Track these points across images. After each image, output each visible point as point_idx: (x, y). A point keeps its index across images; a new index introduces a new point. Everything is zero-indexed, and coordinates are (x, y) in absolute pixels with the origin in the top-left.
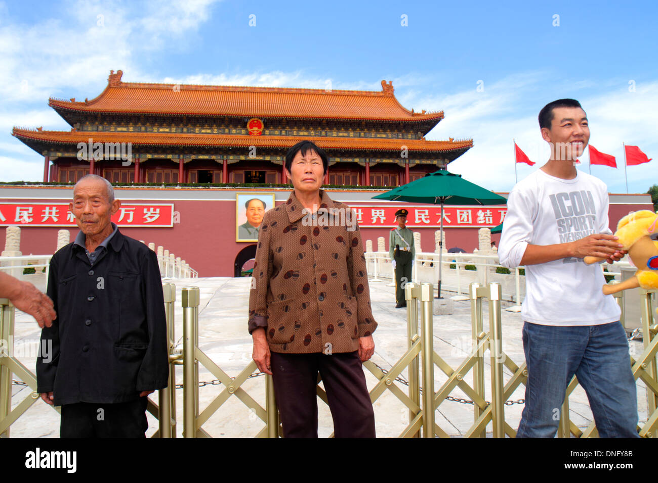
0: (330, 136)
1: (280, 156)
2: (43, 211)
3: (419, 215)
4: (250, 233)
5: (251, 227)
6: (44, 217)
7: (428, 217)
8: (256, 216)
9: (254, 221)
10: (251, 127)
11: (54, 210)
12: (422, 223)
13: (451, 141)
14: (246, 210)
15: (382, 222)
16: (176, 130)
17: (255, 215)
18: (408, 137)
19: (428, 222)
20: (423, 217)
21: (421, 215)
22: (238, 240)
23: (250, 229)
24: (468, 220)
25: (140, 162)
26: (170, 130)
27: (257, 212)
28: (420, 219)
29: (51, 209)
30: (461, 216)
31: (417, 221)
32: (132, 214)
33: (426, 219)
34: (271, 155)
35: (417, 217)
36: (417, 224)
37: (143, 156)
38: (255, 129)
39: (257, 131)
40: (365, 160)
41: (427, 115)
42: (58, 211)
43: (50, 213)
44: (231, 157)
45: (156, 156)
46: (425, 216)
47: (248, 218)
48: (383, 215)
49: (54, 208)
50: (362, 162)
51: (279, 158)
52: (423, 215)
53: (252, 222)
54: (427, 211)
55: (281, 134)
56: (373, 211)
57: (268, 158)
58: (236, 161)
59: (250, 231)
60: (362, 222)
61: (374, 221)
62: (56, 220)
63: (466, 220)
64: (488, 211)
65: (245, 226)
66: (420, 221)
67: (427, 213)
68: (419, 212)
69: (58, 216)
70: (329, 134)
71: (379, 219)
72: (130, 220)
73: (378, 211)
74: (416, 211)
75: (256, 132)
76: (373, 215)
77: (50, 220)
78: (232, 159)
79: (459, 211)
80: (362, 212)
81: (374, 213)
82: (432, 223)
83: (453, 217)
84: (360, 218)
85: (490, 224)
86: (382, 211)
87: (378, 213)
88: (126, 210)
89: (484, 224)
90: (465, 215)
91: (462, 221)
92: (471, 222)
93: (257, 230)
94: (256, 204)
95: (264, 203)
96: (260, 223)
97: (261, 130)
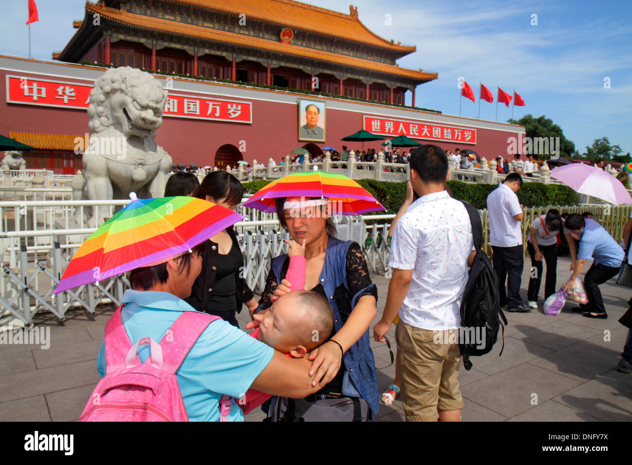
0: (337, 53)
1: (310, 66)
4: (308, 134)
5: (309, 128)
7: (418, 131)
8: (313, 120)
9: (311, 123)
10: (283, 36)
12: (414, 135)
13: (420, 72)
14: (305, 113)
15: (391, 132)
16: (218, 27)
17: (312, 118)
18: (387, 62)
19: (417, 134)
20: (415, 131)
22: (301, 139)
23: (309, 130)
24: (438, 135)
26: (214, 26)
27: (314, 116)
28: (413, 132)
30: (435, 131)
31: (411, 133)
32: (218, 108)
33: (416, 132)
34: (304, 65)
35: (411, 130)
36: (411, 135)
37: (201, 49)
38: (287, 38)
39: (288, 40)
40: (365, 78)
41: (402, 47)
44: (274, 62)
45: (213, 52)
47: (308, 121)
48: (392, 127)
50: (363, 80)
51: (309, 68)
52: (414, 128)
53: (310, 124)
54: (417, 126)
55: (302, 45)
56: (386, 122)
57: (301, 67)
58: (277, 66)
59: (309, 132)
60: (379, 131)
61: (387, 131)
63: (437, 135)
64: (449, 129)
65: (306, 127)
67: (417, 128)
68: (413, 127)
70: (336, 51)
71: (389, 129)
72: (217, 114)
73: (389, 123)
74: (411, 125)
75: (286, 40)
76: (386, 126)
78: (275, 64)
79: (434, 128)
80: (380, 122)
81: (386, 124)
82: (420, 135)
83: (431, 132)
84: (379, 128)
85: (449, 139)
86: (392, 123)
87: (389, 125)
88: (213, 105)
89: (447, 139)
90: (437, 131)
91: (436, 135)
92: (440, 137)
93: (313, 131)
94: (313, 109)
95: (318, 109)
96: (316, 125)
97: (291, 40)
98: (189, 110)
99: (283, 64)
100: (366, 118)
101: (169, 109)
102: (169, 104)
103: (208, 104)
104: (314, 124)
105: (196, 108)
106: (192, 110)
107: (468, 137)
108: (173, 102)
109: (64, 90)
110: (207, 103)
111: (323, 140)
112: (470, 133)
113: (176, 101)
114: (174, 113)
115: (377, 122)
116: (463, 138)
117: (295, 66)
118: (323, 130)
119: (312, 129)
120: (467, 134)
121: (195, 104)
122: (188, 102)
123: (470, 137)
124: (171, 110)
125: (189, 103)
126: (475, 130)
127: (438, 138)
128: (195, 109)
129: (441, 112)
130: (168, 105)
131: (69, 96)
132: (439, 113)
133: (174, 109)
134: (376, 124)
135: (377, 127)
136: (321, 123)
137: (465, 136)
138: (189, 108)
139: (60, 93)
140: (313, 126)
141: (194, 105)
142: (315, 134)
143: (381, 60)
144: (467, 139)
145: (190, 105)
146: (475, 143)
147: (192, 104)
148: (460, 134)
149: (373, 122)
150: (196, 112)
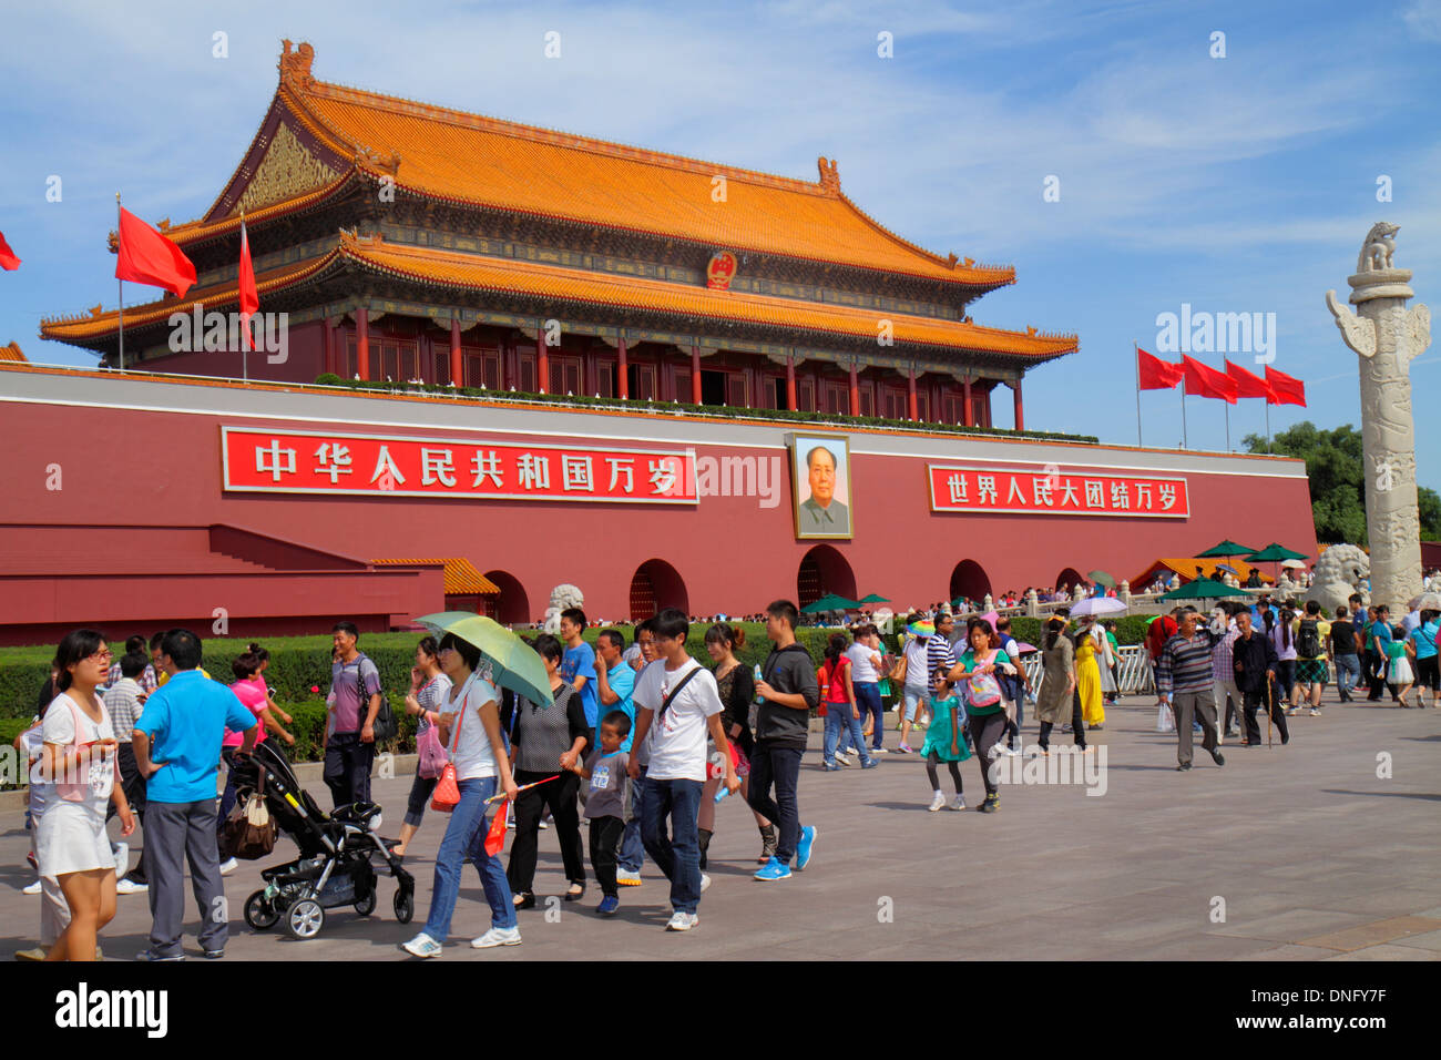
0: (829, 302)
1: (783, 345)
2: (473, 460)
3: (1039, 490)
4: (817, 520)
5: (817, 507)
6: (477, 474)
7: (1050, 493)
8: (825, 485)
9: (821, 494)
10: (714, 271)
11: (493, 460)
12: (1044, 505)
13: (1029, 336)
14: (807, 469)
15: (993, 501)
16: (570, 259)
17: (822, 481)
19: (1050, 503)
20: (1044, 494)
21: (1041, 490)
22: (803, 535)
23: (816, 511)
24: (1100, 503)
26: (560, 258)
27: (825, 475)
28: (1041, 497)
29: (486, 456)
30: (1091, 492)
31: (1037, 501)
32: (630, 472)
33: (1048, 497)
34: (768, 343)
35: (1036, 493)
36: (1037, 507)
38: (721, 274)
39: (724, 280)
40: (902, 364)
42: (500, 461)
43: (487, 466)
44: (707, 342)
45: (579, 329)
46: (1047, 490)
47: (813, 488)
48: (993, 488)
49: (492, 454)
50: (899, 368)
51: (782, 350)
52: (1043, 488)
55: (751, 291)
56: (980, 478)
57: (764, 349)
58: (712, 352)
59: (817, 516)
60: (967, 501)
61: (983, 501)
62: (499, 483)
63: (1096, 501)
64: (1123, 484)
65: (810, 504)
66: (1041, 501)
67: (1048, 486)
68: (1039, 483)
69: (501, 472)
71: (988, 495)
72: (629, 488)
73: (986, 479)
74: (1035, 481)
75: (721, 282)
76: (981, 488)
77: (488, 484)
78: (709, 346)
79: (1087, 483)
80: (966, 480)
81: (981, 483)
82: (1057, 506)
83: (1080, 494)
84: (964, 495)
85: (1126, 510)
86: (992, 478)
87: (986, 483)
88: (620, 464)
89: (1120, 509)
90: (1095, 490)
91: (1093, 502)
92: (1103, 506)
93: (826, 514)
94: (822, 459)
95: (833, 457)
96: (831, 498)
97: (730, 278)
98: (572, 481)
99: (725, 345)
100: (934, 470)
101: (533, 481)
102: (532, 468)
103: (610, 463)
104: (826, 494)
105: (586, 474)
106: (578, 480)
107: (1168, 500)
108: (541, 462)
109: (330, 451)
110: (607, 460)
111: (848, 535)
112: (1173, 488)
113: (545, 461)
114: (543, 491)
115: (960, 481)
116: (1158, 506)
117: (751, 348)
118: (844, 507)
119: (824, 509)
120: (1165, 492)
121: (583, 465)
122: (569, 461)
123: (1173, 499)
124: (539, 485)
125: (571, 464)
126: (1184, 480)
127: (1100, 509)
128: (584, 477)
129: (1096, 440)
130: (531, 471)
131: (340, 466)
132: (1092, 441)
133: (543, 482)
134: (957, 484)
135: (961, 492)
137: (1163, 499)
138: (572, 476)
139: (323, 461)
140: (825, 501)
141: (582, 468)
142: (831, 520)
143: (929, 310)
144: (1168, 506)
145: (573, 468)
146: (1188, 516)
147: (577, 466)
148: (1148, 492)
149: (951, 478)
150: (586, 485)
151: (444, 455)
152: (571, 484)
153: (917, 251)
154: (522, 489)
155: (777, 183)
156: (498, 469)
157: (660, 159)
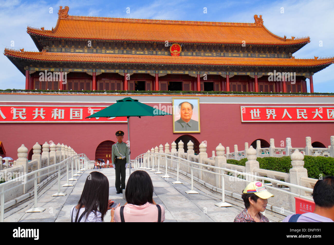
1: (195, 71)
2: (34, 111)
3: (300, 113)
4: (183, 127)
5: (183, 122)
6: (35, 115)
7: (307, 114)
8: (187, 115)
9: (185, 118)
10: (173, 50)
11: (42, 111)
12: (302, 119)
13: (316, 59)
15: (274, 118)
16: (118, 52)
17: (186, 113)
18: (281, 56)
19: (306, 118)
20: (303, 115)
21: (301, 113)
22: (175, 131)
23: (182, 124)
25: (97, 75)
26: (114, 52)
27: (187, 111)
29: (39, 109)
30: (330, 113)
31: (298, 117)
33: (305, 116)
34: (189, 71)
35: (298, 115)
36: (299, 119)
38: (175, 51)
39: (177, 53)
40: (255, 74)
41: (296, 40)
42: (44, 111)
43: (39, 113)
44: (161, 72)
45: (108, 71)
46: (304, 113)
47: (181, 116)
48: (274, 113)
49: (42, 109)
50: (252, 75)
51: (194, 72)
52: (302, 113)
53: (184, 119)
54: (305, 110)
55: (192, 55)
56: (267, 110)
57: (187, 73)
58: (164, 75)
59: (183, 125)
60: (260, 118)
61: (268, 118)
62: (43, 118)
65: (180, 121)
66: (301, 117)
67: (305, 112)
68: (299, 111)
69: (45, 115)
70: (226, 55)
71: (271, 116)
72: (98, 118)
73: (271, 110)
74: (298, 110)
76: (267, 113)
77: (39, 118)
78: (162, 73)
79: (328, 110)
80: (260, 111)
82: (309, 119)
83: (324, 114)
84: (258, 116)
86: (274, 110)
87: (271, 112)
88: (95, 111)
90: (333, 113)
91: (332, 117)
93: (187, 124)
94: (186, 106)
95: (192, 106)
96: (190, 119)
97: (180, 52)
98: (73, 116)
99: (169, 72)
100: (243, 108)
101: (57, 117)
102: (58, 113)
104: (188, 118)
105: (80, 114)
106: (76, 116)
108: (61, 111)
110: (90, 109)
111: (199, 131)
113: (63, 111)
114: (61, 120)
117: (181, 72)
121: (79, 111)
122: (73, 110)
124: (59, 118)
125: (74, 111)
128: (79, 115)
130: (57, 114)
133: (61, 117)
134: (255, 112)
135: (257, 115)
136: (195, 116)
138: (74, 115)
140: (187, 120)
141: (78, 112)
142: (190, 127)
147: (76, 112)
149: (252, 111)
150: (80, 117)
151: (23, 110)
152: (73, 118)
153: (278, 38)
154: (53, 119)
155: (236, 25)
156: (43, 114)
157: (188, 23)
